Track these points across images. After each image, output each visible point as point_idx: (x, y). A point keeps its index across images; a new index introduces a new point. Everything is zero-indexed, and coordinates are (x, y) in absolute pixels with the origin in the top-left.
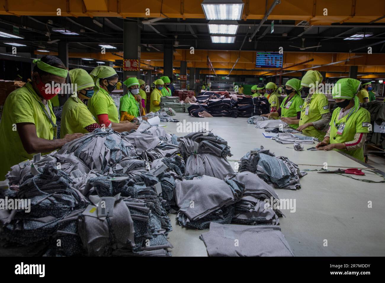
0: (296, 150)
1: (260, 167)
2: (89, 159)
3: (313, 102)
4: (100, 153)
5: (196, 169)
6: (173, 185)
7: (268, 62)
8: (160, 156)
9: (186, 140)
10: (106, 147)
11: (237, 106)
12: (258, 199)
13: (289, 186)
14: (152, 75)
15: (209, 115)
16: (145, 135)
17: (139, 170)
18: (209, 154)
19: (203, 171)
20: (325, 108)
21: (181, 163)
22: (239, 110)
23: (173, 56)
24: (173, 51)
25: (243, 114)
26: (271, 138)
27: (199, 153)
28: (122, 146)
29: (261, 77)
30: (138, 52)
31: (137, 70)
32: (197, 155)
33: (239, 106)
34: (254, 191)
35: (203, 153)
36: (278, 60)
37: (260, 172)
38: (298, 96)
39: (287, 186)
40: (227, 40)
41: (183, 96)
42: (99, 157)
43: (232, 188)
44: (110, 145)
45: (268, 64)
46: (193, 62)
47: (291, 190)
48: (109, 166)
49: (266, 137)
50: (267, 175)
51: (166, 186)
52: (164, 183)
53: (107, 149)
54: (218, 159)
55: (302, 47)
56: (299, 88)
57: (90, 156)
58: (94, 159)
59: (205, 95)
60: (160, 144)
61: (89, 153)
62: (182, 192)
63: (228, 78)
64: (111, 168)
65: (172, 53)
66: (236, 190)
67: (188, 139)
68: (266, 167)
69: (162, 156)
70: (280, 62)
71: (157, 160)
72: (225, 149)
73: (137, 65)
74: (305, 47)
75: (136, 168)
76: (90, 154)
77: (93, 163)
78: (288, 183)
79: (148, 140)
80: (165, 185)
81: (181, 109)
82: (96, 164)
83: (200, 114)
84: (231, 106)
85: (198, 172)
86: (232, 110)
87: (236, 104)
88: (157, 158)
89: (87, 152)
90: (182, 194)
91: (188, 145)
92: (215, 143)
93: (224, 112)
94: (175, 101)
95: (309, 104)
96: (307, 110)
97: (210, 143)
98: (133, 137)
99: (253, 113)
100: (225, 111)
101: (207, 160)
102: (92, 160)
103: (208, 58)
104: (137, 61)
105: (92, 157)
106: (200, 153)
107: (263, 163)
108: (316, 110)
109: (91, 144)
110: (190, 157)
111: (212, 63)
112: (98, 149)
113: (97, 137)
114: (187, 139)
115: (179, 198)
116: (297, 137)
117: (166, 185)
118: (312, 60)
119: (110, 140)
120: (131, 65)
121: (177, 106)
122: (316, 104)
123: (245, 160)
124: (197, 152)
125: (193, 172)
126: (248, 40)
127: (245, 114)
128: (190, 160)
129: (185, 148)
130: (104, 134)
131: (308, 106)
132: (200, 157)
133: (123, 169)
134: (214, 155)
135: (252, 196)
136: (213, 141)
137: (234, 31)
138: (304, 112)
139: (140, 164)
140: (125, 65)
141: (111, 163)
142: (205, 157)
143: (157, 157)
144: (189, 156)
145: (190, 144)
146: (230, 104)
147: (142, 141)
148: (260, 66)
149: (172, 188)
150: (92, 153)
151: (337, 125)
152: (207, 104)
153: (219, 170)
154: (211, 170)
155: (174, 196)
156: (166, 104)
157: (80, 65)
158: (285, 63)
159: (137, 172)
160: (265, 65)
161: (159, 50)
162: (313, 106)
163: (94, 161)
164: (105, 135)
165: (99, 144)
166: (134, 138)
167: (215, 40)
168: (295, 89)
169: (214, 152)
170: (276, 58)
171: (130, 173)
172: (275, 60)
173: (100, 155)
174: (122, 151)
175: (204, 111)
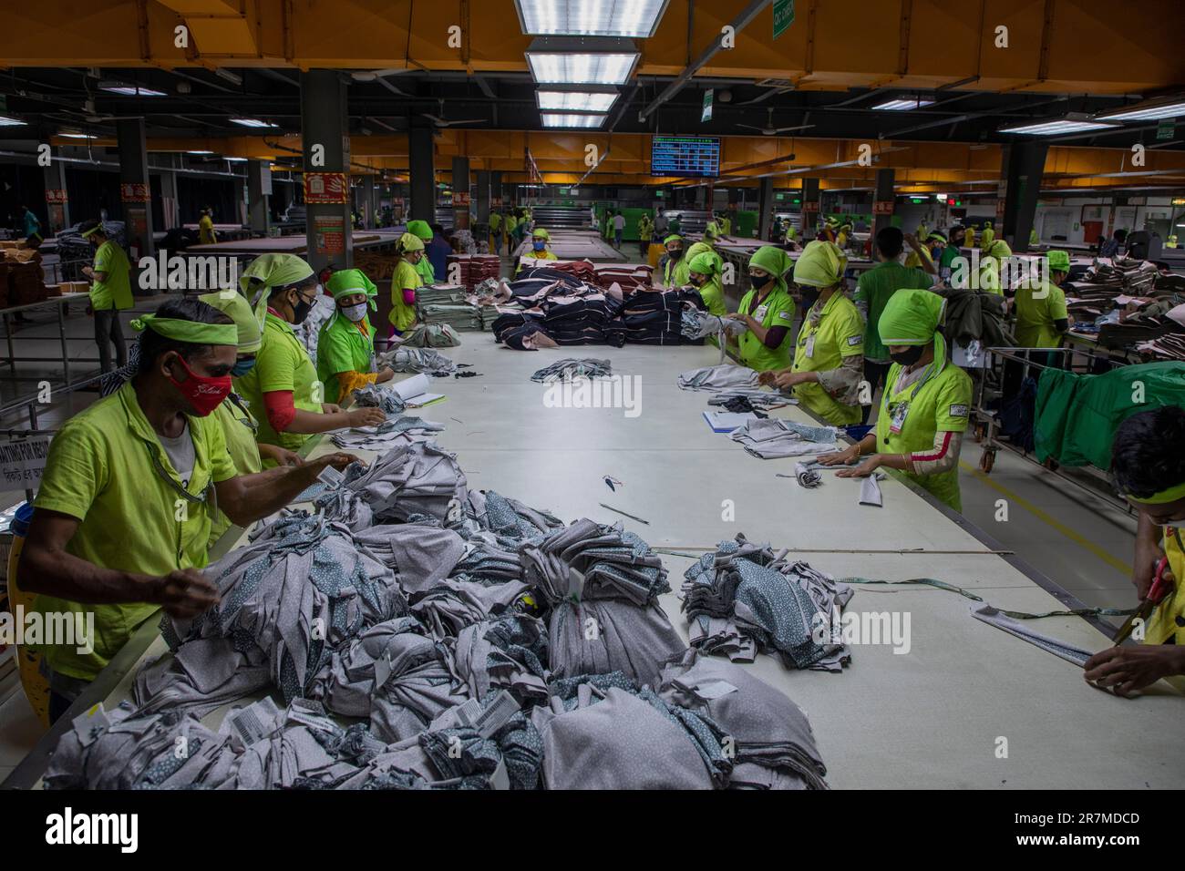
0: (802, 484)
1: (743, 608)
2: (268, 633)
3: (826, 324)
4: (300, 611)
5: (580, 651)
6: (538, 753)
7: (682, 162)
8: (476, 615)
9: (546, 560)
10: (317, 591)
11: (624, 316)
12: (773, 769)
13: (822, 662)
14: (376, 185)
15: (551, 341)
16: (419, 528)
17: (421, 673)
18: (613, 602)
19: (603, 657)
20: (851, 341)
21: (535, 635)
22: (629, 326)
23: (434, 146)
24: (435, 135)
25: (638, 335)
26: (730, 435)
27: (585, 599)
28: (361, 578)
29: (660, 190)
30: (345, 154)
31: (342, 200)
32: (581, 606)
33: (627, 316)
34: (760, 747)
35: (597, 600)
36: (708, 157)
37: (746, 622)
38: (781, 290)
39: (816, 662)
40: (583, 121)
41: (470, 271)
42: (299, 624)
43: (702, 751)
44: (324, 579)
45: (682, 168)
46: (484, 160)
47: (828, 673)
48: (329, 649)
49: (717, 431)
50: (764, 630)
51: (518, 762)
52: (513, 756)
53: (318, 594)
54: (638, 614)
55: (768, 129)
56: (783, 269)
57: (270, 624)
58: (283, 632)
59: (532, 277)
60: (466, 555)
61: (269, 614)
62: (559, 755)
63: (575, 192)
64: (336, 655)
65: (431, 139)
66: (716, 761)
67: (551, 555)
68: (760, 606)
69: (482, 617)
70: (713, 163)
71: (471, 629)
72: (657, 582)
73: (343, 187)
74: (775, 128)
75: (412, 666)
76: (272, 616)
77: (281, 645)
78: (820, 653)
79: (430, 547)
80: (517, 759)
81: (473, 323)
82: (289, 645)
83: (527, 341)
84: (608, 316)
85: (589, 663)
86: (609, 326)
87: (620, 312)
88: (469, 623)
89: (260, 611)
90: (560, 762)
91: (553, 576)
92: (627, 570)
93: (589, 333)
94: (454, 296)
95: (816, 329)
96: (810, 344)
97: (616, 568)
98: (388, 540)
99: (665, 332)
100: (590, 329)
101: (609, 622)
102: (278, 635)
103: (526, 152)
104: (340, 178)
105: (277, 628)
106: (587, 600)
107: (752, 597)
108: (833, 346)
109: (271, 581)
110: (559, 612)
111: (536, 161)
112: (292, 599)
113: (286, 556)
114: (547, 555)
115: (552, 777)
116: (795, 432)
117: (519, 759)
118: (792, 157)
119: (326, 565)
120: (325, 187)
121: (463, 315)
122: (832, 331)
123: (701, 587)
124: (579, 598)
125: (573, 661)
126: (638, 119)
127: (643, 336)
128: (561, 621)
129: (545, 581)
130: (306, 545)
131: (812, 334)
132: (590, 613)
133: (372, 665)
134: (626, 604)
135: (756, 763)
136: (622, 564)
137: (605, 105)
138: (804, 349)
139: (424, 654)
140: (308, 188)
141: (335, 639)
142: (604, 611)
143: (468, 620)
144: (556, 605)
145: (559, 571)
146: (605, 310)
147: (413, 553)
148: (663, 172)
149: (535, 763)
150: (276, 612)
151: (891, 407)
152: (544, 311)
153: (645, 650)
154: (624, 654)
155: (540, 778)
156: (432, 309)
157: (180, 168)
158: (724, 161)
159: (417, 680)
160: (674, 169)
161: (393, 129)
162: (823, 333)
163: (285, 637)
164: (308, 546)
165: (295, 582)
166: (389, 543)
167: (552, 121)
168: (775, 274)
169: (629, 595)
170: (701, 151)
171: (398, 686)
172: (701, 157)
173: (302, 617)
174: (362, 595)
175: (537, 333)
